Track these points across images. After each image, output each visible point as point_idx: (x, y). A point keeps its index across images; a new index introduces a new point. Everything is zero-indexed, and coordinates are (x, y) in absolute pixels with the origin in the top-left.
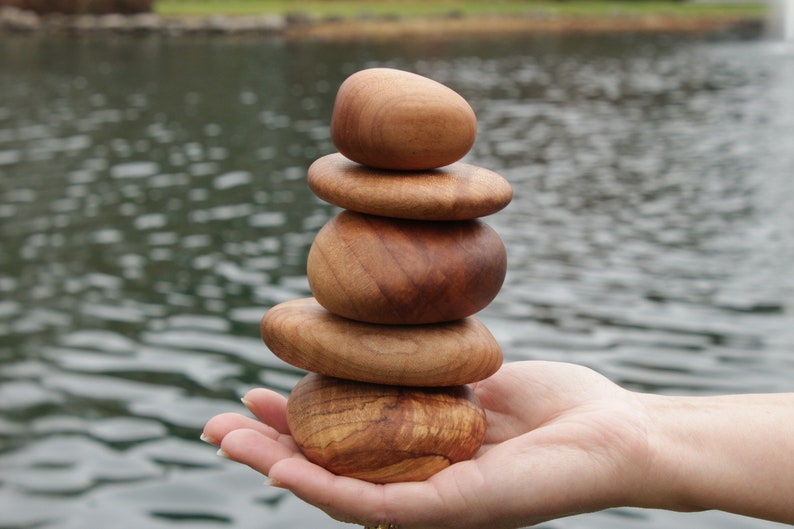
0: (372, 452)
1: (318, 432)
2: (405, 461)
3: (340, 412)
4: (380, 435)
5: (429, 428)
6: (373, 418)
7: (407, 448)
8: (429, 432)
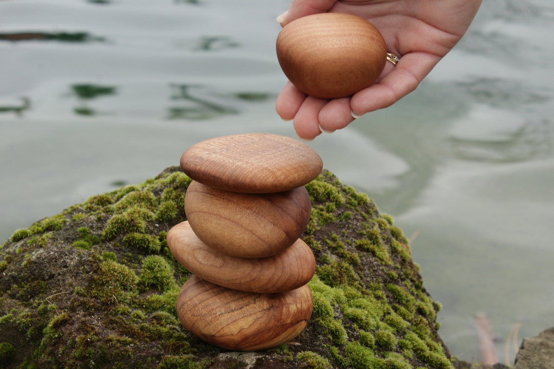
0: (270, 330)
1: (228, 325)
2: (288, 330)
3: (241, 308)
4: (273, 317)
5: (296, 305)
6: (265, 308)
7: (289, 321)
8: (297, 308)
